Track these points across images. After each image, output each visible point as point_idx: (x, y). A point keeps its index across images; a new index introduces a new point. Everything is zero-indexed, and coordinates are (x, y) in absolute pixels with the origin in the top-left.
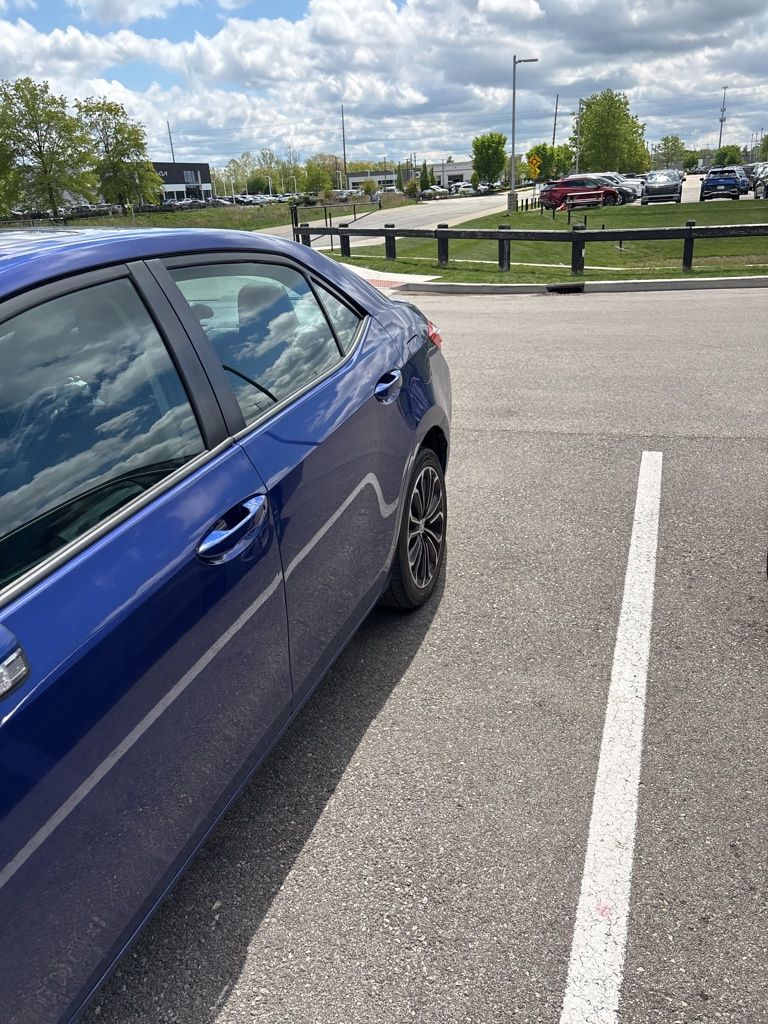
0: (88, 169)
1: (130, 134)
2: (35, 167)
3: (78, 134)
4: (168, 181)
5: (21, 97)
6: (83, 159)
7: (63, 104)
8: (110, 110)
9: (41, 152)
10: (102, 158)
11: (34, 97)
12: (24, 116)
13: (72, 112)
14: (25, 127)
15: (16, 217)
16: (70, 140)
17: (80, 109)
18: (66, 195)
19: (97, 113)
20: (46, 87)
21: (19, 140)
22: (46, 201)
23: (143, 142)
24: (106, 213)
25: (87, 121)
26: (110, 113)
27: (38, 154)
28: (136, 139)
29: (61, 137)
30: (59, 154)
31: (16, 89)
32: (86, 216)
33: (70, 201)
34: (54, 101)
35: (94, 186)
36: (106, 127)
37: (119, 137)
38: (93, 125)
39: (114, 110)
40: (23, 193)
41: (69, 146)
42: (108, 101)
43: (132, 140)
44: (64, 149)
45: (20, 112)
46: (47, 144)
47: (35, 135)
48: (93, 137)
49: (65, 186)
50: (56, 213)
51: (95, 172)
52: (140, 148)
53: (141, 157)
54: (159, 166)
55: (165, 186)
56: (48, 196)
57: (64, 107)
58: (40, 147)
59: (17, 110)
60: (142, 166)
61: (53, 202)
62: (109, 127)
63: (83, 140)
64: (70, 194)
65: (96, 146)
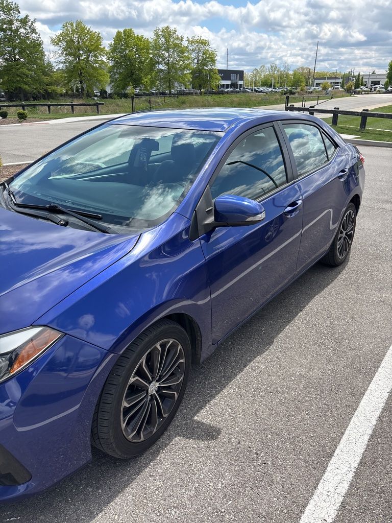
0: (188, 72)
1: (210, 55)
2: (165, 70)
3: (186, 54)
4: (223, 79)
5: (164, 36)
6: (186, 67)
7: (182, 40)
8: (202, 43)
9: (168, 63)
10: (195, 67)
11: (170, 35)
12: (163, 44)
13: (185, 43)
14: (163, 50)
15: (153, 94)
16: (182, 57)
17: (189, 42)
18: (176, 84)
19: (196, 44)
20: (176, 31)
21: (160, 56)
22: (167, 86)
23: (215, 59)
24: (192, 93)
25: (191, 48)
26: (202, 44)
27: (167, 64)
28: (212, 58)
29: (178, 56)
30: (176, 64)
31: (162, 32)
32: (184, 94)
33: (177, 87)
34: (178, 38)
35: (189, 80)
36: (199, 51)
37: (204, 56)
38: (193, 50)
39: (204, 43)
40: (158, 82)
41: (181, 60)
42: (202, 39)
43: (210, 58)
44: (179, 61)
45: (162, 43)
46: (172, 59)
47: (167, 54)
48: (192, 56)
49: (176, 80)
50: (170, 92)
51: (191, 73)
52: (213, 61)
53: (213, 67)
54: (220, 71)
55: (221, 81)
56: (168, 84)
57: (182, 41)
58: (168, 60)
59: (161, 42)
60: (213, 71)
61: (169, 87)
62: (200, 51)
63: (188, 58)
64: (178, 83)
65: (193, 61)
